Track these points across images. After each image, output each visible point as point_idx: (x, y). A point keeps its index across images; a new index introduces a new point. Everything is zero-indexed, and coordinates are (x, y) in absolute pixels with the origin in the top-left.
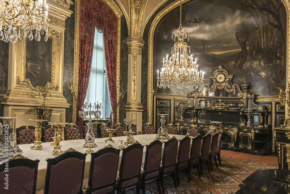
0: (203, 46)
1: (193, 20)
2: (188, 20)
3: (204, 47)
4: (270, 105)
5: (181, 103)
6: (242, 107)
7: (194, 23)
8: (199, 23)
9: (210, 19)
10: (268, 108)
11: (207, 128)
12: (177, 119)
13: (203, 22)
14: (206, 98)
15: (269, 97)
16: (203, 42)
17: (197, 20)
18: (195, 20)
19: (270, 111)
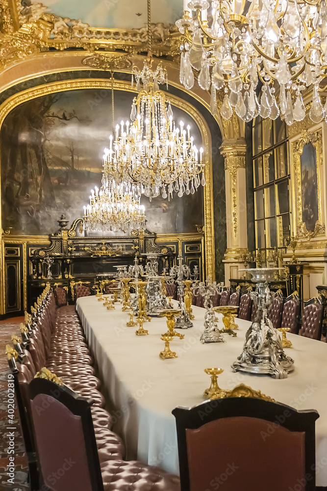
0: (71, 157)
1: (61, 115)
2: (53, 113)
3: (73, 159)
4: (175, 246)
5: (40, 250)
6: (137, 250)
7: (61, 119)
8: (69, 120)
9: (87, 117)
10: (172, 249)
11: (97, 284)
12: (35, 277)
13: (75, 119)
14: (85, 239)
15: (172, 236)
16: (71, 150)
17: (66, 115)
18: (64, 115)
19: (175, 253)
